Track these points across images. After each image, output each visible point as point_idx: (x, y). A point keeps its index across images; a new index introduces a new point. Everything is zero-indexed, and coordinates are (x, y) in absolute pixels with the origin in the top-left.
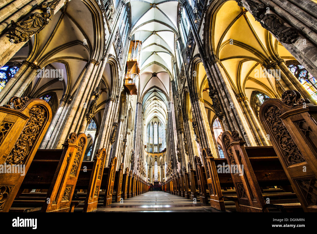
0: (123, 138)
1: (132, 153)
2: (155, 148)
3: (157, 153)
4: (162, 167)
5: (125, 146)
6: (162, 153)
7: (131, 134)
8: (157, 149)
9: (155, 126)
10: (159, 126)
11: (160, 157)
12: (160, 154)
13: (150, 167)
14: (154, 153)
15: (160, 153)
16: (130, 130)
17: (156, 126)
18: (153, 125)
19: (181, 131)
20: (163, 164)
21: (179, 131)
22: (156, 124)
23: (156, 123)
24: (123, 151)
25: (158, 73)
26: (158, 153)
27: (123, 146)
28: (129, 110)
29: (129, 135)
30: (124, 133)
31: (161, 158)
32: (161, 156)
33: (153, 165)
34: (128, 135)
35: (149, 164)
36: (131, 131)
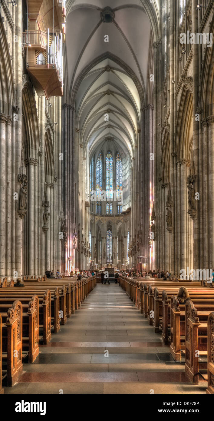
0: (41, 198)
1: (62, 223)
2: (108, 207)
3: (111, 216)
4: (122, 241)
5: (46, 215)
6: (122, 216)
7: (56, 187)
8: (111, 208)
9: (109, 159)
10: (117, 159)
11: (117, 224)
12: (117, 218)
13: (97, 241)
14: (106, 216)
15: (118, 215)
16: (53, 177)
18: (103, 158)
20: (123, 235)
22: (109, 155)
23: (111, 153)
24: (44, 224)
26: (113, 216)
27: (42, 214)
28: (46, 133)
29: (52, 190)
30: (41, 188)
31: (120, 224)
32: (119, 221)
33: (103, 238)
34: (49, 189)
35: (96, 236)
36: (55, 179)
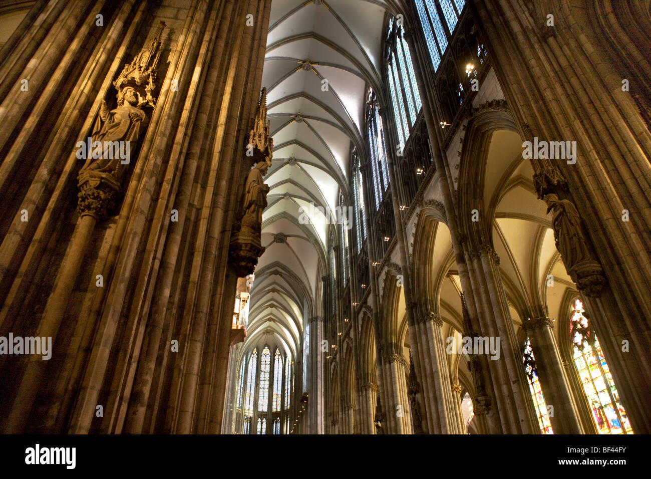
2: (259, 424)
8: (264, 426)
10: (277, 357)
17: (268, 359)
18: (258, 355)
19: (333, 418)
21: (331, 419)
22: (266, 350)
23: (269, 347)
25: (289, 236)
